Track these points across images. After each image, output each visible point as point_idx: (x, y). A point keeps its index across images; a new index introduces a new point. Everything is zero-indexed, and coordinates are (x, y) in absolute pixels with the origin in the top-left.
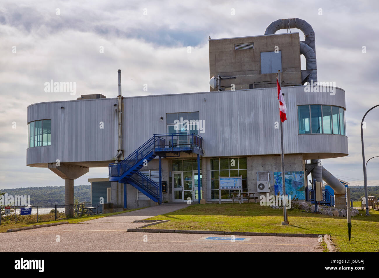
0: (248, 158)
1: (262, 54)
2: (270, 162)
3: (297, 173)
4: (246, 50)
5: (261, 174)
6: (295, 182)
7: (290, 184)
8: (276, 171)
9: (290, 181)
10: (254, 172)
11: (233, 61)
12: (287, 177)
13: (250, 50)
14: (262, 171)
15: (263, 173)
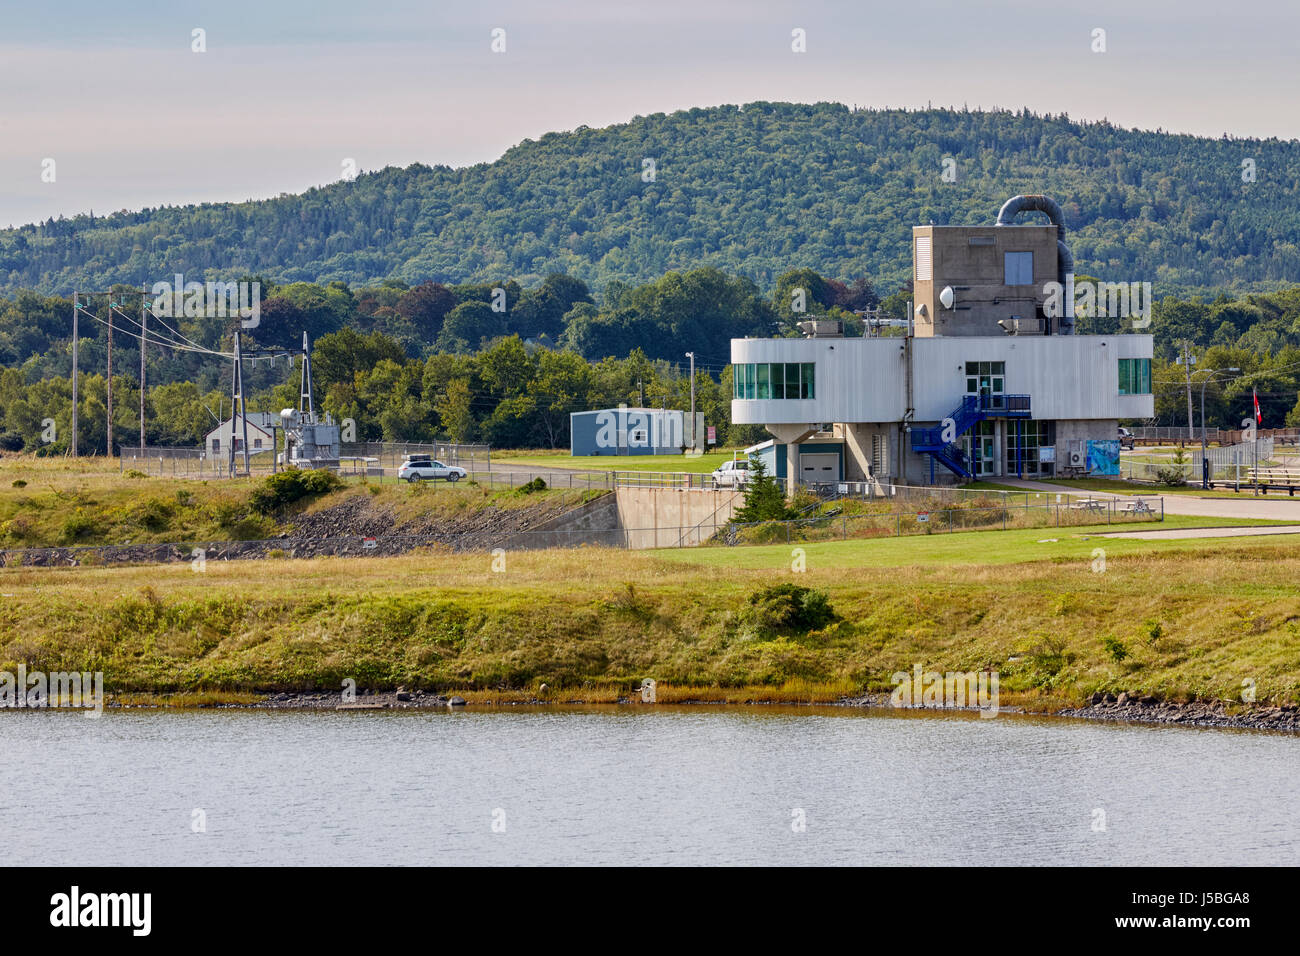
0: (1057, 423)
1: (1006, 254)
2: (1082, 428)
3: (1112, 442)
4: (985, 246)
5: (1072, 442)
6: (1110, 453)
7: (1104, 455)
8: (1089, 439)
9: (1105, 451)
10: (1064, 440)
11: (967, 262)
12: (1101, 446)
13: (991, 246)
14: (1073, 439)
15: (1074, 442)
